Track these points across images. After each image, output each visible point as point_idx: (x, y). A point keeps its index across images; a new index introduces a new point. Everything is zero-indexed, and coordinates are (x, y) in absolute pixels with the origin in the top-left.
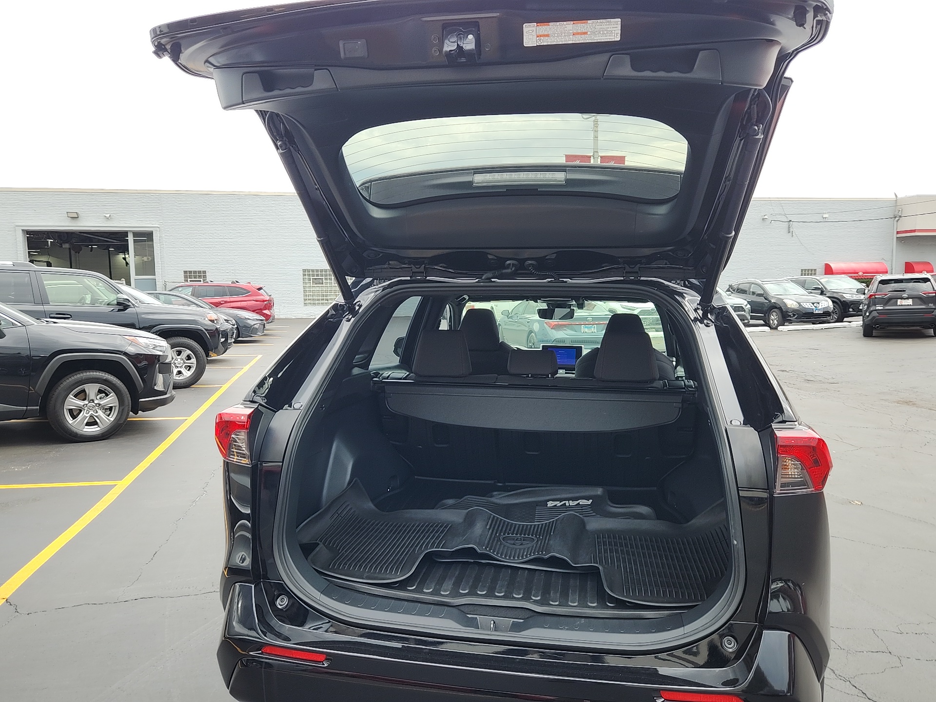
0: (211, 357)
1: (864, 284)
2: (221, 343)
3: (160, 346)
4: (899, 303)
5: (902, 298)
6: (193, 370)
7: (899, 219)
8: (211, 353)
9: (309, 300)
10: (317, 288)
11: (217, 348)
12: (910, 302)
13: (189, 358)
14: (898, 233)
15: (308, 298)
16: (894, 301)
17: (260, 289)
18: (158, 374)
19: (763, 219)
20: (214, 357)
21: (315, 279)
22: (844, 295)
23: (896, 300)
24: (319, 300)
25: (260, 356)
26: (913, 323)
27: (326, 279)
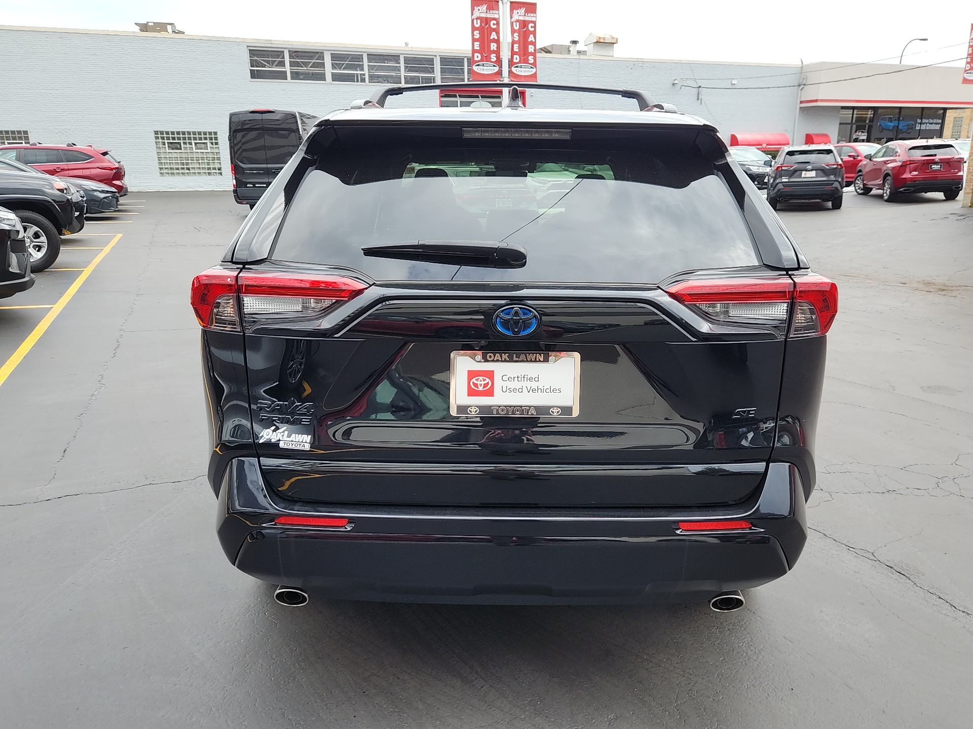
0: (64, 235)
1: (770, 156)
2: (76, 217)
3: (8, 219)
4: (803, 176)
5: (806, 170)
6: (44, 251)
7: (803, 88)
8: (64, 231)
9: (165, 168)
10: (175, 153)
11: (72, 223)
12: (813, 174)
13: (37, 236)
14: (801, 102)
15: (164, 167)
16: (798, 173)
17: (105, 154)
18: (11, 253)
19: (673, 84)
20: (68, 236)
21: (171, 143)
22: (751, 167)
23: (800, 172)
24: (178, 169)
25: (120, 236)
26: (814, 195)
27: (185, 143)
